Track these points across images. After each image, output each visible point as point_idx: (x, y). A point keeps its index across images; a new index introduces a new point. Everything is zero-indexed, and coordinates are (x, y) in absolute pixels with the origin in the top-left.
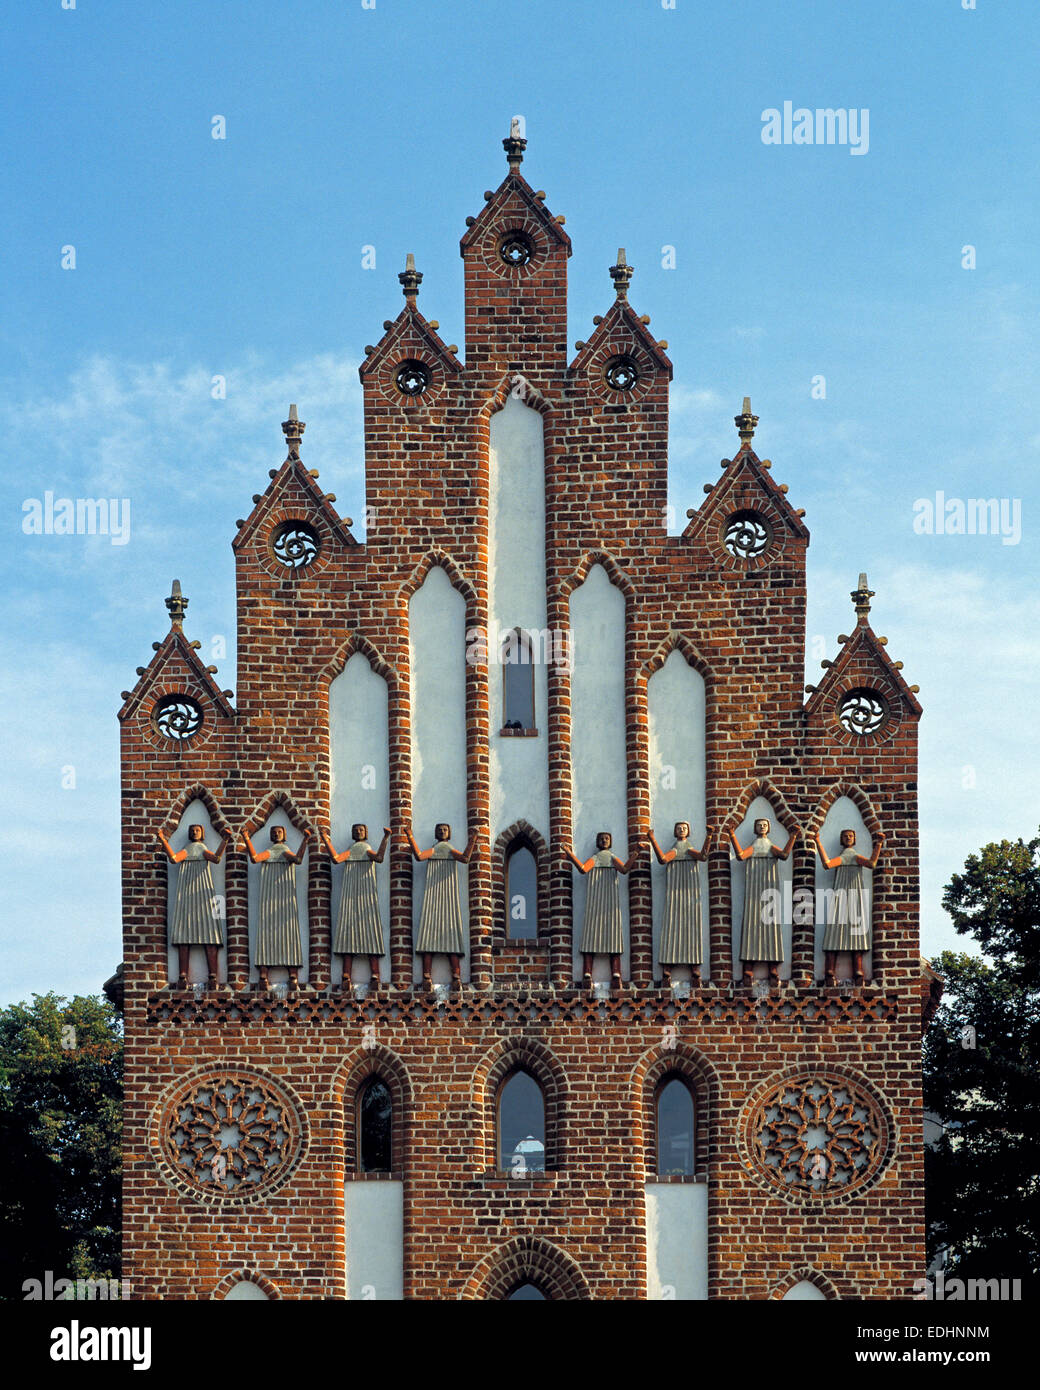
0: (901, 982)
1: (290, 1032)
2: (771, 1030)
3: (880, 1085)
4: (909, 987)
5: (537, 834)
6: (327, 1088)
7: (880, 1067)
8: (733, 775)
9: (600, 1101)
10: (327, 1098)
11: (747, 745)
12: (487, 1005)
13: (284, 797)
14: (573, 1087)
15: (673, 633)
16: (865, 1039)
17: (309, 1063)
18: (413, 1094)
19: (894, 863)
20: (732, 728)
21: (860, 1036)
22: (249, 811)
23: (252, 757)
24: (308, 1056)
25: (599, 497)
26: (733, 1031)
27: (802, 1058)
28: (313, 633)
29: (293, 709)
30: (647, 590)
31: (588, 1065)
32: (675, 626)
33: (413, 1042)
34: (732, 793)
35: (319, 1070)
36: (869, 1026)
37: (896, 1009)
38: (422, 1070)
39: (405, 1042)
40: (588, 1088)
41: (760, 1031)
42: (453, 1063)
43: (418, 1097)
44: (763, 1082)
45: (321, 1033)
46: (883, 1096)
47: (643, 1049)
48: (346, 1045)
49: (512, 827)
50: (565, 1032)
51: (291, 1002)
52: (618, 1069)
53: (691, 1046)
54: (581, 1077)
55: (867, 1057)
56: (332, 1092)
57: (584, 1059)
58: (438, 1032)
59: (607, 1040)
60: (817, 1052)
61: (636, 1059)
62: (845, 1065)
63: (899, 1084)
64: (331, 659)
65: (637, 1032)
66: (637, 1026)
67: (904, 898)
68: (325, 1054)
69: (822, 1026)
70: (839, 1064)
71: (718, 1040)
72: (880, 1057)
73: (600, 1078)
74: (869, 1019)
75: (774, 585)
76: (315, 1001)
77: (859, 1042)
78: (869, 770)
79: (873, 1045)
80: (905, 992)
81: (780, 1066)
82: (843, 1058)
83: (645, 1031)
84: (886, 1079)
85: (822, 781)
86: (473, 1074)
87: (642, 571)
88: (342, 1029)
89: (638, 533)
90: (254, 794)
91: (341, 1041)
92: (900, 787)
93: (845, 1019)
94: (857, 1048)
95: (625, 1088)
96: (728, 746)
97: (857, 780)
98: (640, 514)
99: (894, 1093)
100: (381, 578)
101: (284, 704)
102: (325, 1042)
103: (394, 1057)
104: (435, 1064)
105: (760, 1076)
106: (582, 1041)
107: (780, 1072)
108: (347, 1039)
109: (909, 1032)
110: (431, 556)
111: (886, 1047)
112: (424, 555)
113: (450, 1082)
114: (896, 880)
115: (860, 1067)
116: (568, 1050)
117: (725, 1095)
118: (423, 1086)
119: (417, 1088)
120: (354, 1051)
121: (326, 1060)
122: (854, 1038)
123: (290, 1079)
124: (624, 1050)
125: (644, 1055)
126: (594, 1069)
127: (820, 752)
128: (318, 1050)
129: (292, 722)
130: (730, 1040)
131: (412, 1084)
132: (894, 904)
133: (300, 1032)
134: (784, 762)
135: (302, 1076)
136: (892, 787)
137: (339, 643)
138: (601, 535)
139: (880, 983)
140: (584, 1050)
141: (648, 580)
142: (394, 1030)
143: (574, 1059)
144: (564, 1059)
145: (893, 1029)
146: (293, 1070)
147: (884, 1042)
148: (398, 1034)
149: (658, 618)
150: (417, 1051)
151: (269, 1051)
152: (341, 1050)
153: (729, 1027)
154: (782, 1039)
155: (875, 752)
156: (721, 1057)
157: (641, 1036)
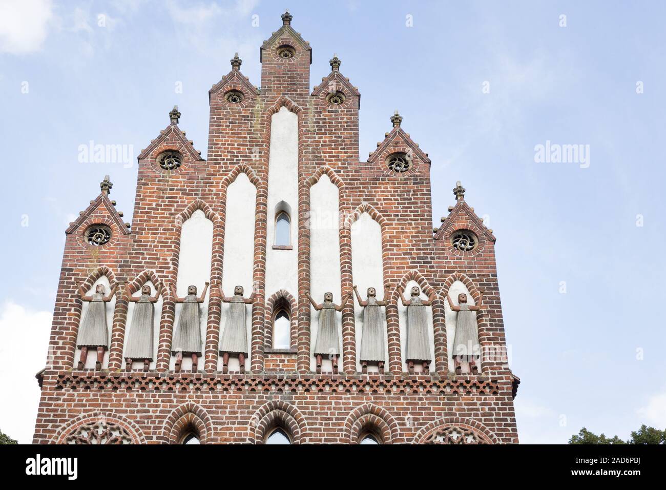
0: (499, 373)
1: (141, 396)
2: (426, 399)
3: (493, 430)
4: (504, 376)
5: (291, 296)
6: (160, 428)
7: (491, 420)
8: (398, 268)
9: (326, 437)
10: (160, 433)
11: (404, 254)
12: (260, 382)
13: (152, 273)
14: (310, 429)
15: (365, 203)
16: (482, 404)
17: (151, 414)
18: (213, 432)
19: (488, 312)
20: (397, 246)
21: (479, 402)
22: (131, 279)
23: (136, 254)
24: (151, 409)
25: (325, 145)
26: (405, 399)
27: (446, 414)
28: (176, 198)
29: (162, 231)
30: (350, 184)
31: (319, 417)
32: (365, 200)
33: (214, 402)
34: (398, 276)
35: (157, 417)
36: (483, 397)
37: (497, 388)
38: (218, 418)
39: (210, 403)
40: (319, 430)
41: (420, 399)
42: (239, 415)
43: (215, 434)
44: (424, 427)
45: (160, 396)
46: (495, 437)
47: (352, 409)
48: (175, 404)
49: (277, 293)
50: (306, 398)
51: (144, 378)
52: (337, 419)
53: (380, 407)
54: (316, 424)
55: (483, 415)
56: (163, 430)
57: (317, 414)
58: (230, 397)
59: (331, 403)
60: (454, 411)
61: (348, 414)
62: (472, 419)
63: (503, 430)
64: (184, 209)
65: (348, 399)
66: (349, 396)
67: (496, 330)
68: (161, 408)
69: (456, 396)
70: (467, 418)
71: (396, 404)
72: (492, 415)
73: (326, 424)
74: (482, 393)
75: (414, 183)
76: (158, 378)
77: (478, 406)
78: (471, 267)
79: (486, 408)
80: (502, 378)
81: (433, 419)
82: (470, 415)
83: (353, 399)
84: (496, 427)
85: (446, 272)
86: (250, 421)
87: (348, 176)
88: (173, 394)
89: (345, 160)
90: (135, 271)
91: (171, 401)
92: (488, 276)
93: (469, 393)
94: (478, 410)
95: (341, 430)
96: (395, 254)
97: (465, 272)
98: (346, 152)
99: (502, 435)
100: (213, 175)
101: (157, 229)
102: (162, 401)
103: (203, 411)
104: (227, 415)
105: (422, 424)
106: (315, 403)
107: (433, 422)
108: (175, 400)
109: (506, 401)
110: (240, 166)
111: (494, 409)
112: (236, 166)
113: (236, 426)
114: (490, 320)
115: (480, 420)
116: (308, 408)
117: (401, 435)
118: (219, 427)
119: (215, 429)
120: (179, 407)
121: (161, 411)
122: (475, 404)
123: (138, 422)
124: (340, 409)
125: (352, 412)
126: (322, 419)
127: (444, 258)
128: (157, 406)
129: (160, 238)
130: (403, 404)
131: (212, 426)
132: (491, 333)
133: (147, 396)
134: (425, 263)
135: (146, 421)
136: (484, 276)
137: (189, 202)
138: (326, 160)
139: (487, 374)
140: (316, 408)
141: (350, 180)
142: (204, 395)
143: (311, 413)
144: (304, 413)
145: (497, 399)
146: (141, 417)
147: (493, 406)
148: (206, 397)
149: (356, 196)
150: (217, 407)
151: (127, 406)
152: (171, 406)
153: (402, 397)
154: (433, 404)
155: (473, 259)
156: (399, 414)
157: (351, 401)
